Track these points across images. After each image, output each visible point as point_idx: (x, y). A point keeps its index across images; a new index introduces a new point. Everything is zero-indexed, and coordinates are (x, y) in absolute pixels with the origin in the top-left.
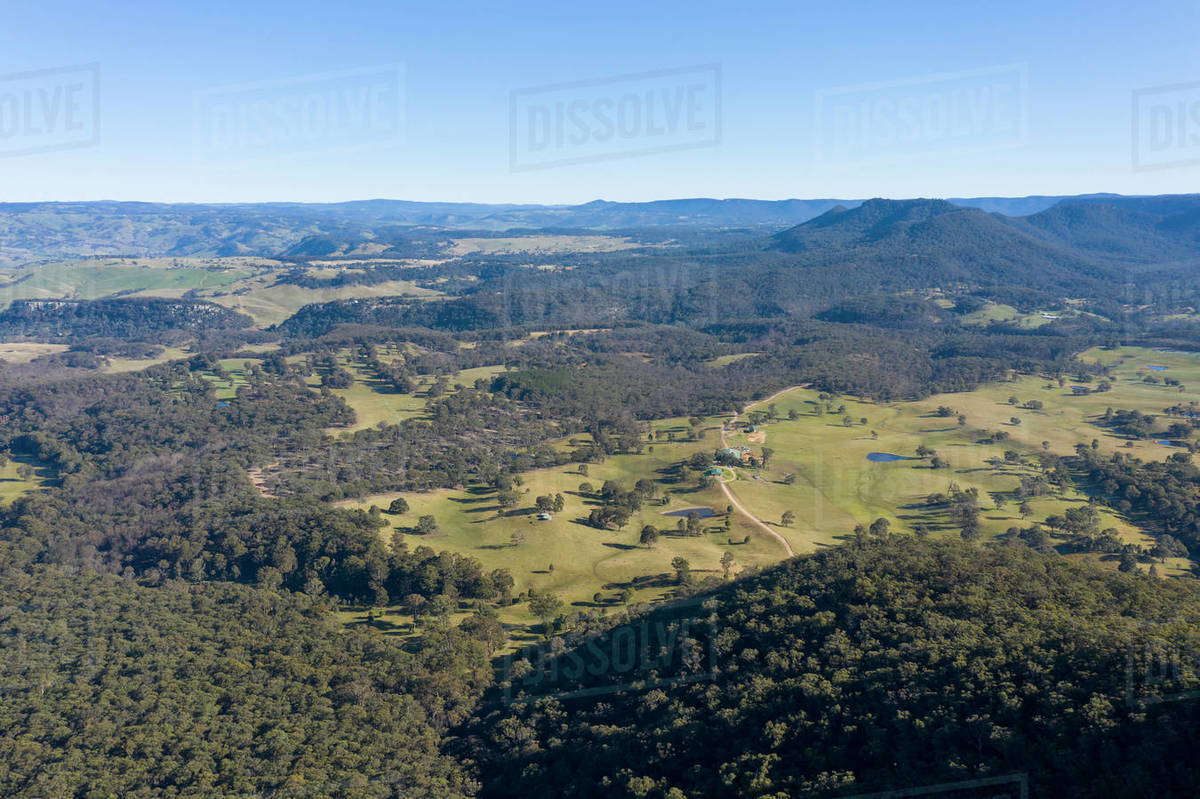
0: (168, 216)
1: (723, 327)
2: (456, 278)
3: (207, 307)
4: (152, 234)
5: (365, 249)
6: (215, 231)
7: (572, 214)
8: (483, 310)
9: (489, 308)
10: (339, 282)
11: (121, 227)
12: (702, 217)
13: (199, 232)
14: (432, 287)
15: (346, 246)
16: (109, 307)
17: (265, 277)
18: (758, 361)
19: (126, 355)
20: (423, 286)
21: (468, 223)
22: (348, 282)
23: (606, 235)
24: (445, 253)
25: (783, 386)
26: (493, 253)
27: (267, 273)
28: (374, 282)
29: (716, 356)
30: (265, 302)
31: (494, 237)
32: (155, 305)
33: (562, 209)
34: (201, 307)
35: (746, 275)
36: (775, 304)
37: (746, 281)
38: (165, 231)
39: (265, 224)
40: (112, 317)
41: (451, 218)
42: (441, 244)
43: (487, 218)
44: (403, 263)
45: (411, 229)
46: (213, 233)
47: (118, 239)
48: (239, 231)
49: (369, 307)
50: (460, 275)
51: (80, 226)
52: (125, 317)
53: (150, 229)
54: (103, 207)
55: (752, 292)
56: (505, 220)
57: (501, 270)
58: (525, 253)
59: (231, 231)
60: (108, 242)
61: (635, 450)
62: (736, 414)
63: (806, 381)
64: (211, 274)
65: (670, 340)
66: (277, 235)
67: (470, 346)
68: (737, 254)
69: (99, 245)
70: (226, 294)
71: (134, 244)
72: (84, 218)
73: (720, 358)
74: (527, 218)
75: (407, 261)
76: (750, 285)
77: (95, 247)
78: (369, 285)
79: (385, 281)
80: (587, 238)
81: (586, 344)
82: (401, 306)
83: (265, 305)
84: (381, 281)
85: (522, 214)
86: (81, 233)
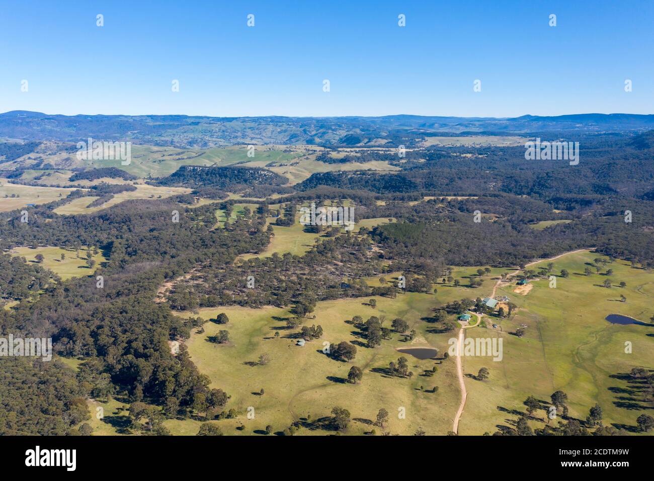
0: (290, 123)
1: (561, 199)
2: (412, 160)
3: (265, 173)
4: (280, 133)
5: (376, 142)
6: (309, 131)
7: (508, 123)
8: (410, 181)
9: (413, 180)
10: (344, 161)
11: (266, 129)
12: (591, 125)
13: (301, 132)
14: (396, 165)
15: (366, 140)
16: (220, 170)
17: (309, 157)
18: (567, 226)
19: (209, 198)
20: (391, 164)
21: (445, 128)
22: (349, 161)
23: (519, 136)
24: (419, 145)
25: (570, 249)
26: (444, 146)
27: (312, 154)
28: (364, 161)
29: (539, 220)
30: (304, 170)
31: (451, 136)
32: (240, 170)
33: (504, 120)
34: (262, 172)
35: (595, 164)
36: (608, 184)
37: (591, 168)
38: (285, 131)
39: (333, 128)
40: (220, 176)
41: (436, 125)
42: (417, 140)
43: (456, 125)
44: (388, 151)
45: (409, 131)
46: (308, 132)
47: (264, 135)
48: (320, 131)
49: (346, 176)
50: (415, 158)
51: (249, 128)
52: (226, 176)
53: (279, 130)
54: (264, 119)
55: (594, 176)
56: (467, 126)
57: (440, 156)
58: (463, 146)
59: (317, 131)
60: (259, 137)
61: (425, 289)
62: (519, 268)
63: (593, 246)
64: (284, 154)
65: (517, 207)
66: (338, 133)
67: (383, 203)
68: (599, 150)
69: (254, 138)
70: (286, 165)
71: (270, 137)
72: (253, 125)
73: (541, 223)
74: (481, 125)
75: (392, 149)
76: (594, 172)
77: (252, 139)
78: (361, 163)
79: (371, 160)
80: (507, 138)
81: (458, 206)
82: (364, 176)
83: (302, 172)
84: (368, 161)
85: (477, 123)
86: (249, 132)
